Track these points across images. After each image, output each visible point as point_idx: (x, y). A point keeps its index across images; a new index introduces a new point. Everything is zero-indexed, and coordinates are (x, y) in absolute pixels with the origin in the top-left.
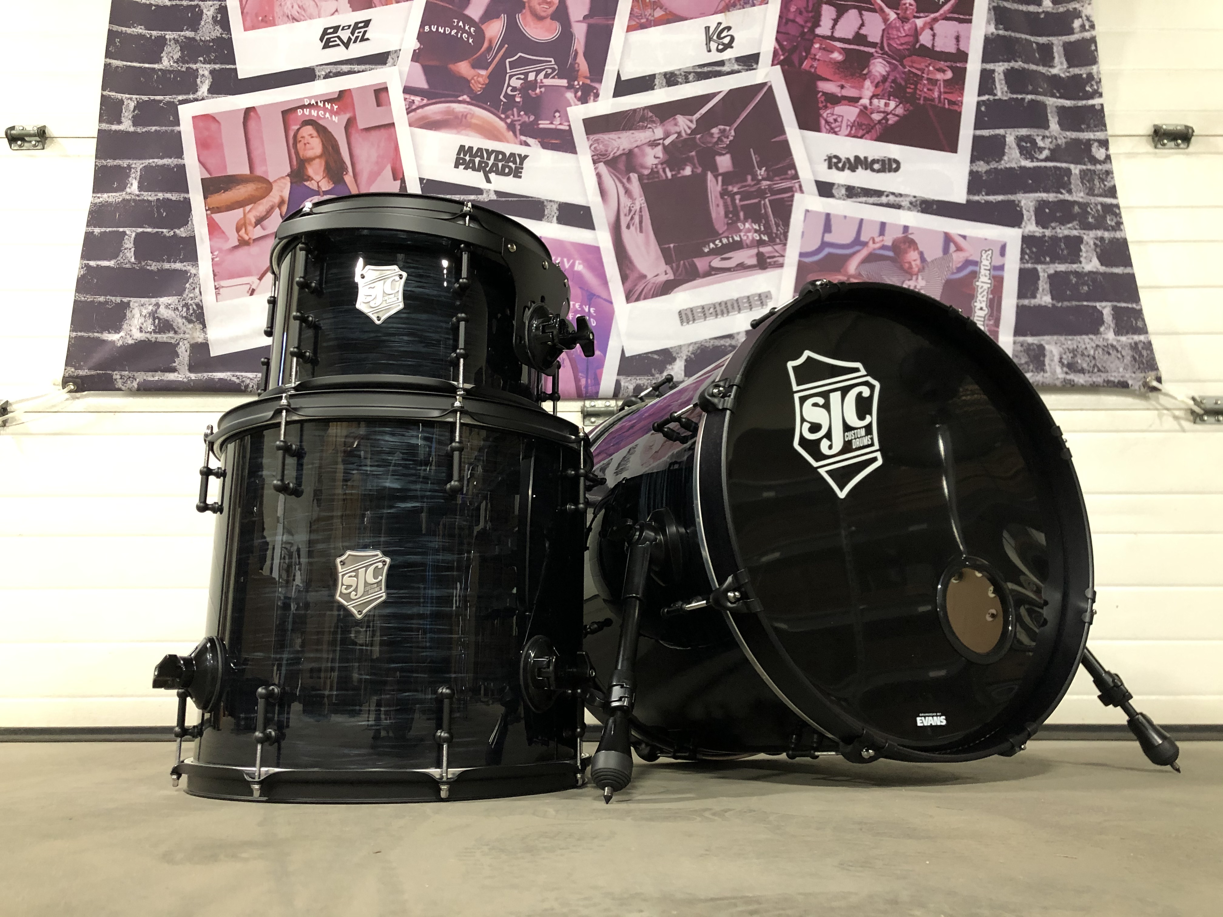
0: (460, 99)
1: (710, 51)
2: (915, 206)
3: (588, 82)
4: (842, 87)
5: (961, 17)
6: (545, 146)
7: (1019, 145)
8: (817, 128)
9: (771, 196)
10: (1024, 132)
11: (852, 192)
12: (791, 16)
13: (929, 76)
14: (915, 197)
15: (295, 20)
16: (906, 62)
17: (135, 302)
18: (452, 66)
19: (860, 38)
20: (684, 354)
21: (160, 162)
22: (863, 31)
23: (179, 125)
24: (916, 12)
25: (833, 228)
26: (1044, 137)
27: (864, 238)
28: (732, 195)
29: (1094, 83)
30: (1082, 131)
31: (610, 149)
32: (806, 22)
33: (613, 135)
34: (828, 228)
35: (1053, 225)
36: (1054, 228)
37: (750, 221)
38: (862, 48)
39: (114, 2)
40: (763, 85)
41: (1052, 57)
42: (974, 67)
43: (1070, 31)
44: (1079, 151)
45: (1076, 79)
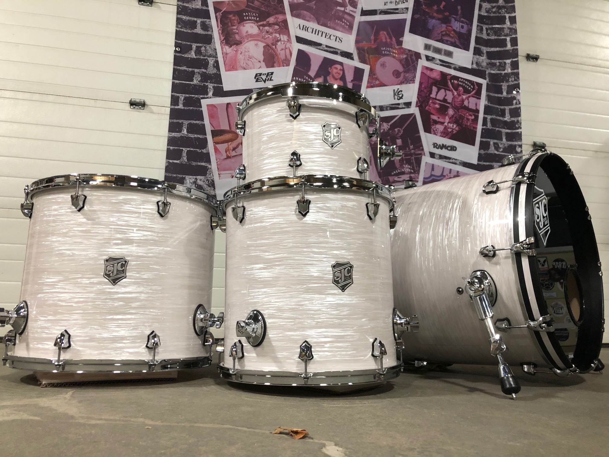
1: (395, 99)
2: (461, 164)
4: (439, 118)
5: (478, 97)
7: (494, 146)
8: (430, 132)
9: (415, 156)
10: (496, 141)
11: (441, 157)
12: (422, 89)
13: (468, 117)
14: (461, 161)
15: (245, 69)
16: (460, 111)
17: (187, 177)
19: (445, 100)
21: (195, 122)
22: (446, 98)
23: (201, 107)
24: (464, 93)
25: (435, 170)
26: (501, 144)
27: (444, 174)
29: (519, 124)
30: (513, 141)
32: (427, 92)
34: (433, 169)
37: (407, 164)
39: (175, 56)
40: (413, 114)
41: (505, 114)
42: (481, 115)
43: (512, 105)
44: (512, 149)
45: (513, 122)
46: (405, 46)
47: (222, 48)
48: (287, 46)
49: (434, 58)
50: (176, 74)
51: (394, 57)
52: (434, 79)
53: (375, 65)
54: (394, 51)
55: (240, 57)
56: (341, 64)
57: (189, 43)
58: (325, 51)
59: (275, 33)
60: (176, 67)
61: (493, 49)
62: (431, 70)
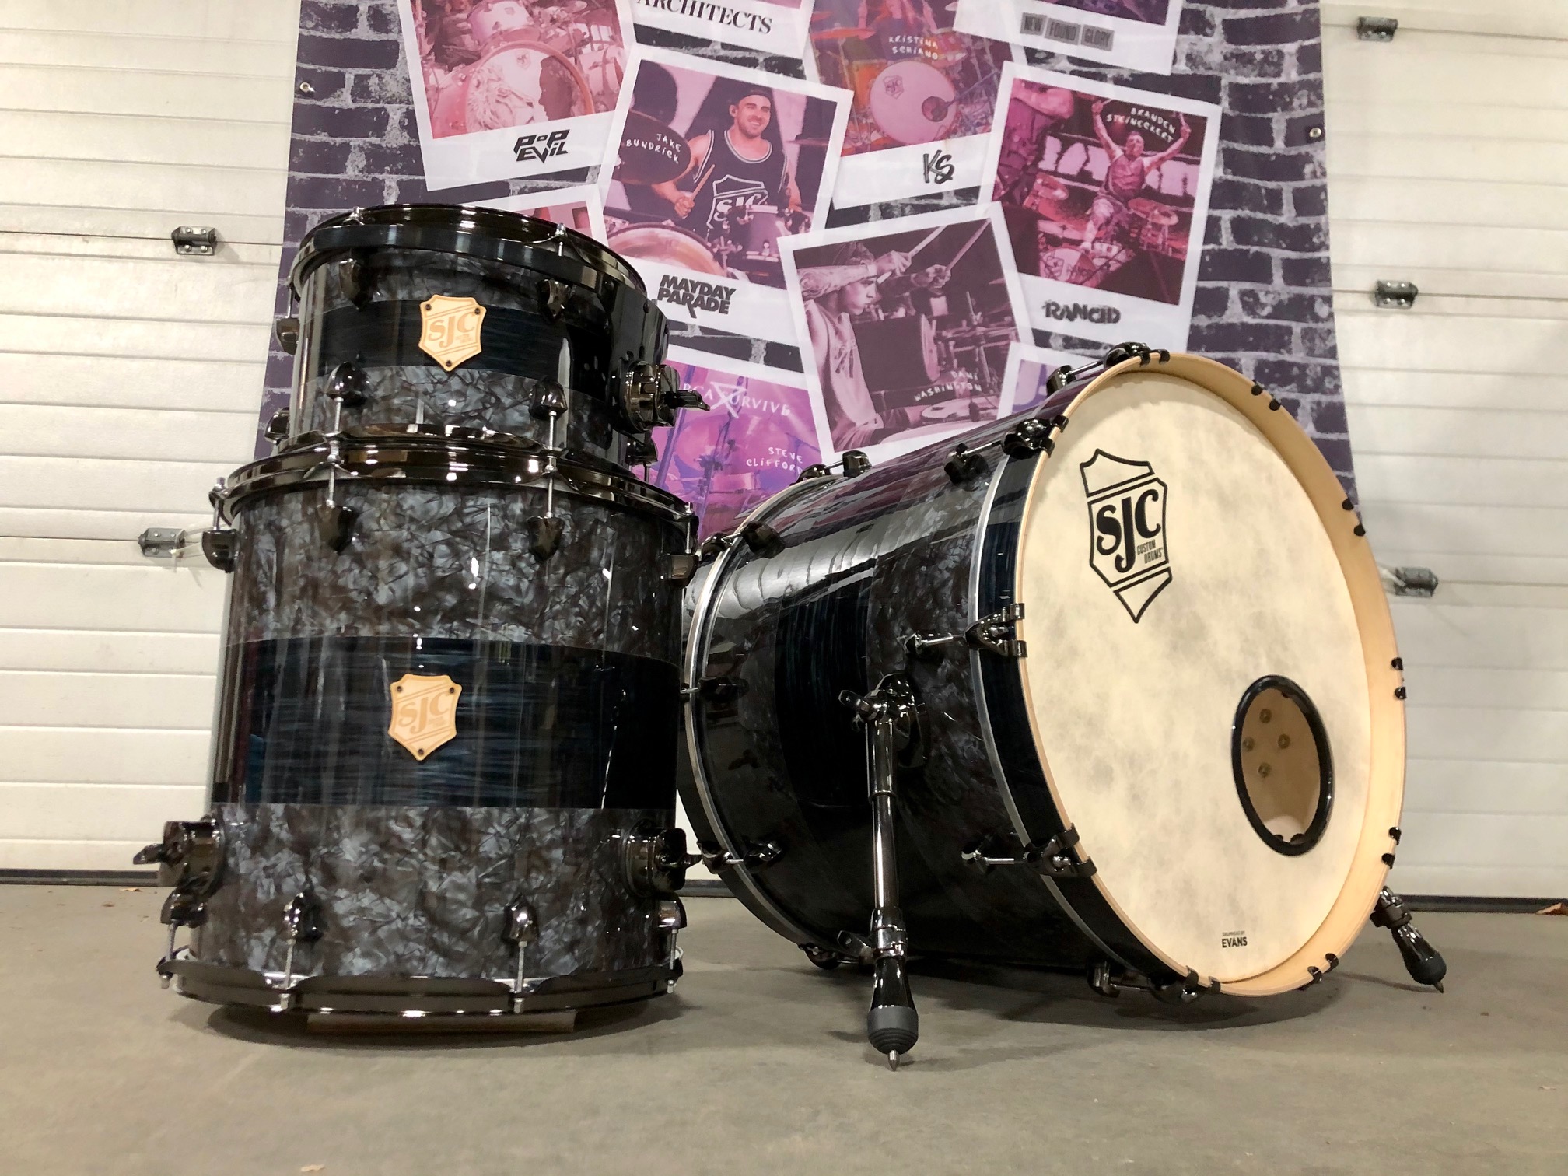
0: (664, 223)
1: (927, 181)
3: (799, 210)
4: (1064, 228)
5: (1190, 157)
6: (753, 279)
7: (1241, 299)
8: (1035, 272)
9: (988, 342)
10: (1247, 286)
11: (1069, 343)
12: (1014, 148)
13: (1155, 220)
15: (487, 127)
16: (1131, 203)
18: (655, 186)
19: (1084, 176)
22: (1087, 168)
24: (1145, 150)
26: (1267, 293)
28: (946, 341)
29: (1321, 234)
30: (1307, 286)
31: (821, 286)
32: (1029, 154)
33: (824, 270)
35: (1271, 386)
36: (1273, 390)
37: (963, 369)
38: (1086, 186)
39: (296, 107)
40: (982, 222)
41: (1280, 206)
42: (1200, 213)
43: (1300, 177)
44: (1301, 308)
45: (1303, 228)
46: (962, 25)
47: (426, 76)
48: (608, 56)
49: (1051, 55)
50: (302, 156)
51: (928, 61)
52: (1050, 116)
53: (869, 88)
54: (928, 44)
55: (476, 96)
56: (767, 92)
57: (336, 70)
58: (719, 58)
59: (576, 22)
60: (299, 137)
61: (1244, 13)
62: (1043, 89)
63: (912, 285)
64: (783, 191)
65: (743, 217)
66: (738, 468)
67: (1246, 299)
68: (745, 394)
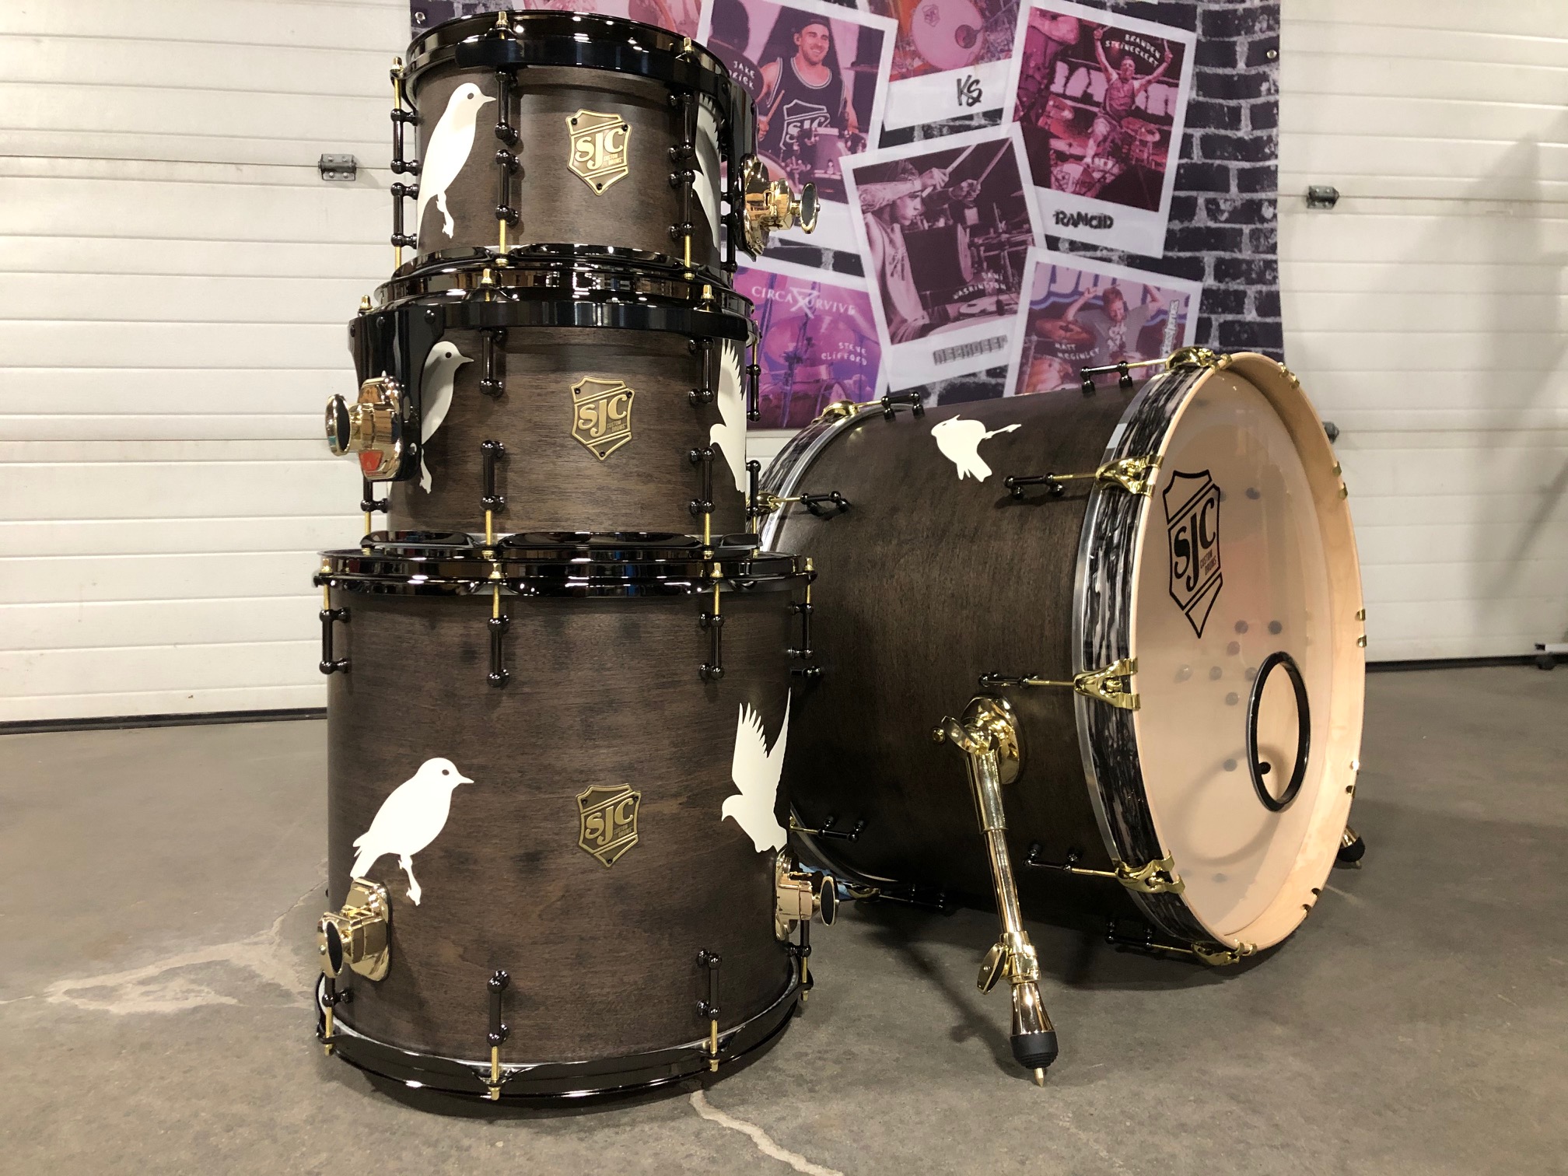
1: (961, 104)
2: (1123, 260)
3: (857, 131)
4: (1070, 145)
5: (1171, 80)
7: (1206, 206)
8: (1048, 185)
9: (1011, 247)
10: (1211, 195)
11: (1074, 246)
12: (1031, 72)
13: (1142, 137)
14: (1123, 252)
16: (1124, 122)
19: (1087, 98)
20: (937, 390)
22: (1089, 91)
24: (1135, 74)
25: (1058, 279)
26: (1226, 200)
27: (1081, 289)
28: (978, 247)
29: (1272, 145)
30: (1257, 191)
31: (876, 200)
32: (1043, 78)
33: (878, 186)
34: (1053, 279)
35: (1227, 280)
36: (1227, 283)
37: (992, 271)
38: (1088, 107)
39: (413, 34)
40: (1007, 140)
41: (1239, 121)
43: (1258, 95)
44: (1251, 212)
45: (1257, 141)
52: (1061, 43)
53: (911, 16)
56: (825, 21)
57: (445, 0)
62: (1055, 17)
63: (950, 198)
64: (843, 113)
65: (810, 138)
66: (815, 362)
67: (1210, 206)
68: (819, 297)
